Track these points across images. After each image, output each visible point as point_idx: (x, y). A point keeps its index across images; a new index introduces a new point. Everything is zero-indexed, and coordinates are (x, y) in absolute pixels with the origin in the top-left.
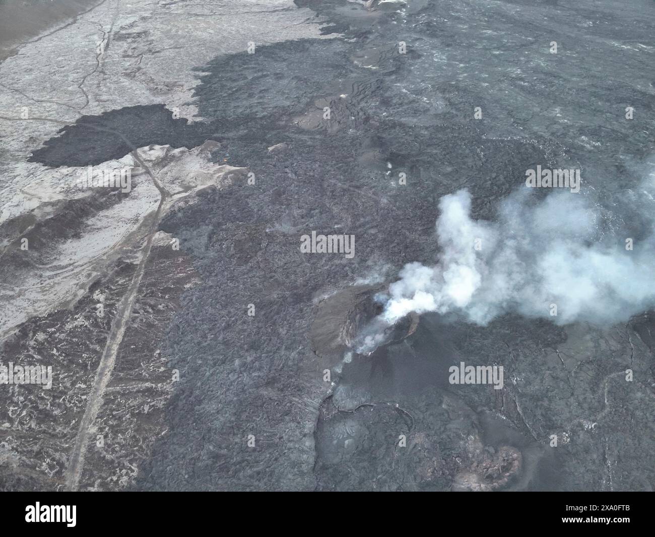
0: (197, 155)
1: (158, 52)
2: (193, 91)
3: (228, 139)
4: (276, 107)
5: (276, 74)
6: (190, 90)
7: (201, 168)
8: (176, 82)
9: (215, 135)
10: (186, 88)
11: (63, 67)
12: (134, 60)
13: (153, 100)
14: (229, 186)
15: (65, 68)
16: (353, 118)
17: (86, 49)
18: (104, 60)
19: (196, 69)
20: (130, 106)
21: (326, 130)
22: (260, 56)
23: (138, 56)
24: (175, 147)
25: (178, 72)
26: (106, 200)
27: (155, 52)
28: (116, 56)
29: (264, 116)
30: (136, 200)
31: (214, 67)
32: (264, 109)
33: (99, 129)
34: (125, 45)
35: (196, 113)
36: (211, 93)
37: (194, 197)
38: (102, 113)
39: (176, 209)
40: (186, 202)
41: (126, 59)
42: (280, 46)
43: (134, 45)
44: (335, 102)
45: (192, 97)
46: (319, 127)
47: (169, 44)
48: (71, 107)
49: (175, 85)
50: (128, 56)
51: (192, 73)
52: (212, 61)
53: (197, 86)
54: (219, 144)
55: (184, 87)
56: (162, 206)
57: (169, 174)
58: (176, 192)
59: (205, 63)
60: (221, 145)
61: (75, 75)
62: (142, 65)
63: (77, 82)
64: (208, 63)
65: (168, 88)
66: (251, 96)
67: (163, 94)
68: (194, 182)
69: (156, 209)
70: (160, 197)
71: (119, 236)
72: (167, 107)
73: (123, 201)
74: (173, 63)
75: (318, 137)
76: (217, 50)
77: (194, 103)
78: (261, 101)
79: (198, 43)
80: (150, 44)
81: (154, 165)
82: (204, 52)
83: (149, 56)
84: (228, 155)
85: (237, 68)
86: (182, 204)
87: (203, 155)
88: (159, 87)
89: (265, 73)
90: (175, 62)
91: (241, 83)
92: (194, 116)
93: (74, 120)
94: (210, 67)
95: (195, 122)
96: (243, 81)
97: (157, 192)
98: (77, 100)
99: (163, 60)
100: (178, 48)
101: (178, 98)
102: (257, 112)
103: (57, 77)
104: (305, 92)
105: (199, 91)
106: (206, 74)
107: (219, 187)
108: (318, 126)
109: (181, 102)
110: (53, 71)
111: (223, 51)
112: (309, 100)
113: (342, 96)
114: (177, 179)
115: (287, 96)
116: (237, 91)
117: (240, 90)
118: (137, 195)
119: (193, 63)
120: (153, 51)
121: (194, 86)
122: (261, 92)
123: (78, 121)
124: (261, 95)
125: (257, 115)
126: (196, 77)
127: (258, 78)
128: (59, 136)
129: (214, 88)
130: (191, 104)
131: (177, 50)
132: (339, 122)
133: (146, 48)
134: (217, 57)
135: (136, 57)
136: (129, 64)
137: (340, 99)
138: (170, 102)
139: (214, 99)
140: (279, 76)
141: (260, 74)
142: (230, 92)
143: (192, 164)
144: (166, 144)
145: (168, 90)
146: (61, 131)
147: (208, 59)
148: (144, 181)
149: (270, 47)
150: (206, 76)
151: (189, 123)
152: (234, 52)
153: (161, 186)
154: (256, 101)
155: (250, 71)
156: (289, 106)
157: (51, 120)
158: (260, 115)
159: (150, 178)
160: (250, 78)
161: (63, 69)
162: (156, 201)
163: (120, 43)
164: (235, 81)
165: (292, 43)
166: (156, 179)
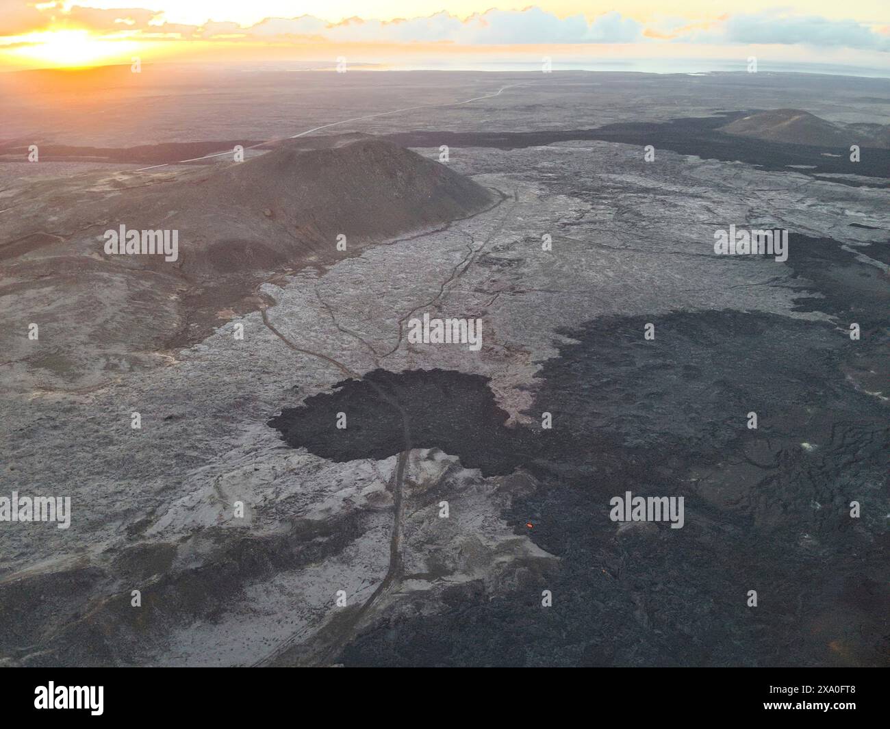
0: (489, 497)
1: (522, 292)
2: (540, 367)
3: (556, 476)
4: (665, 434)
5: (687, 367)
6: (536, 363)
7: (483, 527)
8: (523, 345)
9: (538, 461)
10: (532, 358)
11: (398, 288)
12: (486, 297)
13: (478, 367)
14: (510, 596)
15: (399, 290)
16: (819, 506)
17: (438, 270)
18: (450, 289)
19: (561, 331)
20: (444, 368)
21: (751, 517)
22: (671, 327)
23: (493, 294)
24: (465, 464)
25: (532, 330)
26: (302, 552)
27: (518, 292)
28: (468, 287)
29: (637, 447)
30: (345, 567)
31: (589, 333)
32: (643, 431)
33: (384, 396)
34: (487, 273)
35: (525, 408)
36: (565, 376)
37: (436, 600)
38: (403, 371)
39: (393, 618)
40: (419, 606)
41: (477, 294)
42: (714, 318)
43: (497, 277)
44: (786, 455)
45: (534, 377)
46: (738, 506)
47: (542, 283)
48: (372, 349)
49: (520, 349)
50: (481, 291)
51: (553, 335)
52: (590, 322)
53: (550, 359)
54: (535, 483)
55: (531, 356)
56: (376, 600)
57: (424, 525)
58: (415, 572)
59: (579, 323)
60: (539, 487)
61: (405, 303)
62: (490, 310)
63: (402, 314)
64: (584, 324)
65: (507, 353)
66: (629, 398)
67: (497, 360)
68: (454, 561)
69: (364, 602)
70: (382, 575)
71: (273, 644)
72: (491, 385)
73: (326, 562)
74: (533, 313)
75: (729, 528)
76: (607, 304)
77: (532, 388)
78: (643, 413)
79: (583, 288)
80: (517, 279)
81: (413, 496)
82: (586, 304)
83: (507, 296)
84: (538, 515)
85: (625, 343)
86: (407, 608)
87: (498, 501)
88: (497, 348)
89: (668, 362)
90: (538, 313)
91: (623, 370)
92: (521, 412)
93: (362, 372)
94: (582, 331)
95: (518, 423)
96: (624, 368)
97: (386, 561)
98: (386, 342)
99: (522, 306)
100: (551, 292)
101: (514, 373)
102: (627, 434)
103: (383, 302)
104: (731, 418)
105: (549, 369)
106: (573, 341)
107: (491, 590)
108: (737, 502)
109: (514, 382)
110: (384, 291)
111: (615, 309)
112: (734, 436)
113: (805, 445)
114: (431, 541)
115: (693, 415)
116: (608, 383)
117: (615, 382)
118: (353, 554)
119: (562, 320)
120: (517, 289)
121: (545, 359)
122: (647, 396)
123: (368, 375)
124: (646, 402)
125: (624, 441)
126: (555, 344)
127: (654, 367)
128: (331, 393)
129: (575, 370)
130: (527, 389)
131: (548, 295)
132: (785, 506)
133: (509, 283)
134: (600, 317)
135: (491, 294)
136: (476, 302)
137: (802, 449)
138: (500, 376)
139: (564, 389)
140: (691, 373)
141: (659, 361)
142: (595, 382)
143: (471, 515)
144: (455, 454)
145: (506, 356)
146: (339, 384)
147: (587, 317)
148: (380, 528)
149: (695, 315)
150: (570, 346)
151: (509, 422)
152: (631, 314)
153: (400, 549)
154: (634, 412)
155: (645, 352)
156: (690, 439)
157: (338, 364)
158: (631, 442)
159: (393, 524)
160: (640, 363)
161: (395, 291)
162: (373, 583)
163: (481, 270)
164: (612, 364)
165: (735, 317)
166: (400, 528)
